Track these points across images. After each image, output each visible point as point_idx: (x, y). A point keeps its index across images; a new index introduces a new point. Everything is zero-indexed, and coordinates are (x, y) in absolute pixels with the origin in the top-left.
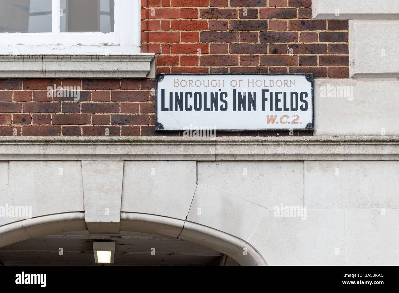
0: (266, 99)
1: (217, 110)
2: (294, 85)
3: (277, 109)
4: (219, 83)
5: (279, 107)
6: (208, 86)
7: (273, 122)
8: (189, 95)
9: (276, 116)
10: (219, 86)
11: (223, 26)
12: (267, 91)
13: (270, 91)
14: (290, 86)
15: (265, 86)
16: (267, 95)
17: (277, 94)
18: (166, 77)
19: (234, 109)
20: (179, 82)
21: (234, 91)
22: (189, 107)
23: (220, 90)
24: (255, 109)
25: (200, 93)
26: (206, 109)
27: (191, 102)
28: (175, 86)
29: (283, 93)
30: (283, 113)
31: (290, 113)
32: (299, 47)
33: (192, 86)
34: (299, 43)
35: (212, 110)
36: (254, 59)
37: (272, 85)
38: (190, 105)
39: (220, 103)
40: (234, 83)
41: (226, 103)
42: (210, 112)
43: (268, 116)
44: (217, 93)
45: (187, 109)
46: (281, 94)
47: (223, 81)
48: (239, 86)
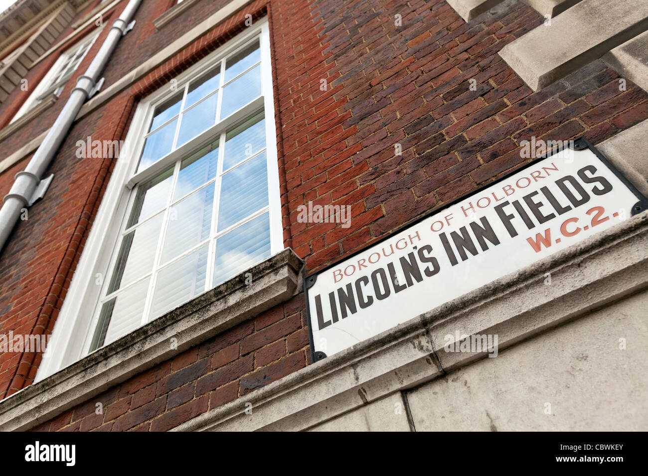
0: (512, 216)
1: (419, 279)
2: (556, 169)
3: (542, 219)
4: (411, 239)
5: (545, 214)
6: (393, 252)
7: (548, 243)
8: (362, 283)
9: (547, 231)
10: (412, 243)
11: (398, 175)
12: (507, 203)
13: (511, 202)
14: (549, 175)
15: (497, 200)
16: (509, 210)
17: (528, 199)
18: (320, 277)
19: (454, 262)
20: (343, 273)
21: (443, 237)
22: (366, 300)
23: (415, 248)
24: (496, 242)
25: (381, 271)
26: (398, 289)
27: (368, 290)
28: (336, 282)
29: (540, 192)
30: (560, 219)
31: (575, 212)
32: (534, 128)
33: (366, 266)
34: (529, 126)
35: (410, 284)
36: (462, 182)
37: (510, 192)
38: (368, 297)
39: (422, 266)
40: (437, 226)
41: (433, 260)
42: (409, 289)
43: (529, 240)
44: (411, 255)
45: (364, 305)
46: (538, 193)
47: (417, 232)
48: (449, 224)
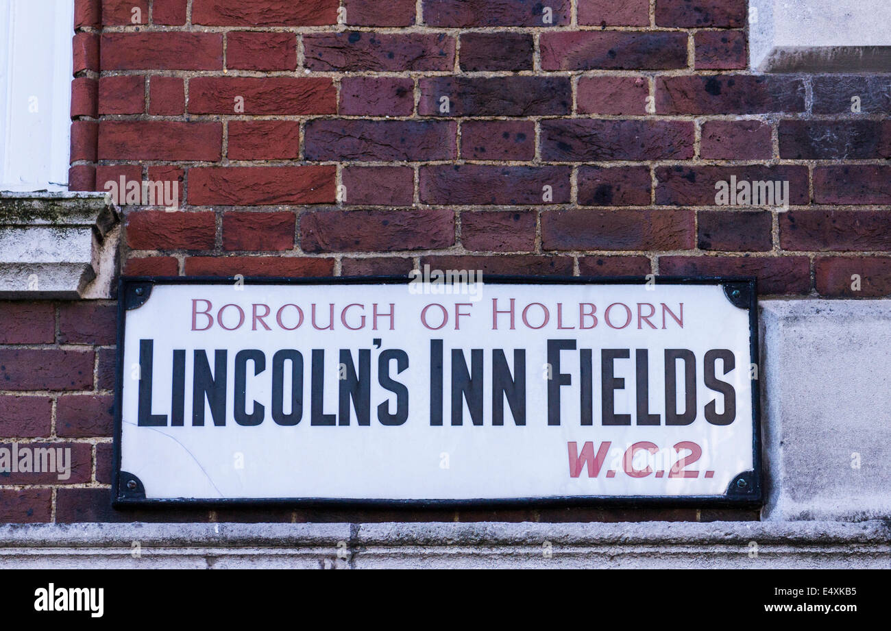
0: (567, 380)
1: (364, 420)
2: (681, 323)
3: (611, 419)
4: (375, 315)
5: (619, 410)
6: (331, 327)
7: (594, 472)
8: (250, 364)
9: (606, 446)
10: (375, 328)
11: (397, 99)
12: (571, 344)
13: (580, 345)
14: (664, 327)
15: (560, 327)
16: (570, 362)
17: (609, 356)
18: (161, 294)
19: (436, 420)
20: (214, 313)
21: (437, 346)
22: (249, 410)
23: (377, 342)
24: (520, 419)
25: (296, 356)
26: (320, 419)
27: (259, 388)
28: (194, 328)
29: (633, 354)
30: (636, 432)
31: (665, 434)
32: (699, 177)
33: (267, 328)
34: (695, 163)
35: (345, 421)
36: (518, 225)
37: (589, 321)
38: (255, 403)
39: (378, 395)
40: (434, 316)
41: (402, 392)
42: (337, 429)
43: (572, 446)
44: (365, 354)
45: (243, 419)
46: (628, 357)
47: (392, 305)
48: (457, 327)
